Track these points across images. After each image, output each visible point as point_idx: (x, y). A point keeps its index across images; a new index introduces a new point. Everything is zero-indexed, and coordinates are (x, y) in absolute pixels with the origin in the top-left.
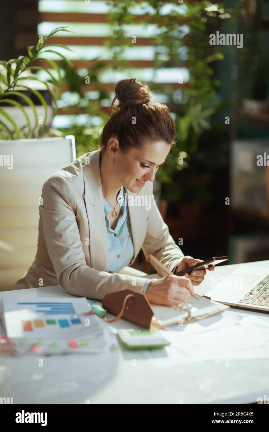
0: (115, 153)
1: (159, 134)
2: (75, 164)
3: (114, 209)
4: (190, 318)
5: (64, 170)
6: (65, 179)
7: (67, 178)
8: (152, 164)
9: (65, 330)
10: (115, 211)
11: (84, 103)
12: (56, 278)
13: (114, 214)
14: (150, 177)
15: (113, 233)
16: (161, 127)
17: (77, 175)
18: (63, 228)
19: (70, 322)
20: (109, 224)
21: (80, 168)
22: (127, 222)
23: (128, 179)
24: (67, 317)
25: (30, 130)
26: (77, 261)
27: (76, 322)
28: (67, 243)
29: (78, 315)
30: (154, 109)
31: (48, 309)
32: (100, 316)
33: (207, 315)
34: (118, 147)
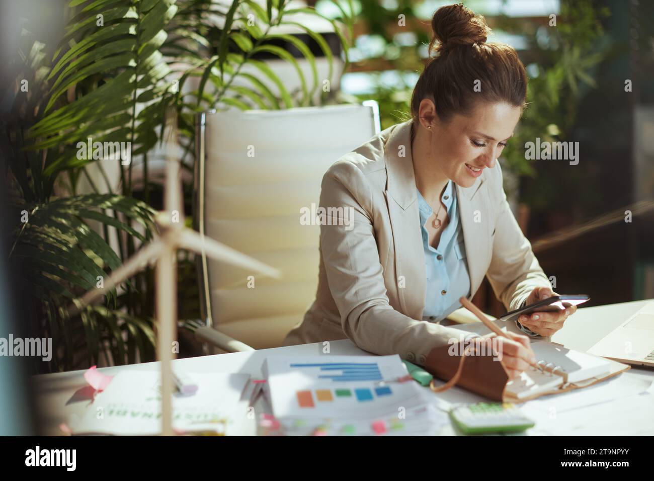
0: (430, 124)
1: (497, 91)
2: (372, 143)
3: (437, 216)
4: (567, 385)
5: (355, 152)
6: (356, 166)
7: (359, 165)
8: (490, 139)
9: (367, 404)
10: (438, 218)
11: (393, 53)
12: (340, 324)
13: (437, 223)
14: (487, 160)
15: (435, 253)
16: (502, 78)
17: (374, 160)
18: (350, 245)
19: (373, 393)
20: (427, 238)
21: (380, 149)
22: (458, 238)
23: (453, 163)
24: (369, 385)
25: (306, 94)
26: (371, 297)
27: (384, 392)
28: (356, 270)
29: (386, 382)
30: (490, 50)
31: (339, 373)
32: (424, 383)
33: (594, 380)
34: (434, 114)
